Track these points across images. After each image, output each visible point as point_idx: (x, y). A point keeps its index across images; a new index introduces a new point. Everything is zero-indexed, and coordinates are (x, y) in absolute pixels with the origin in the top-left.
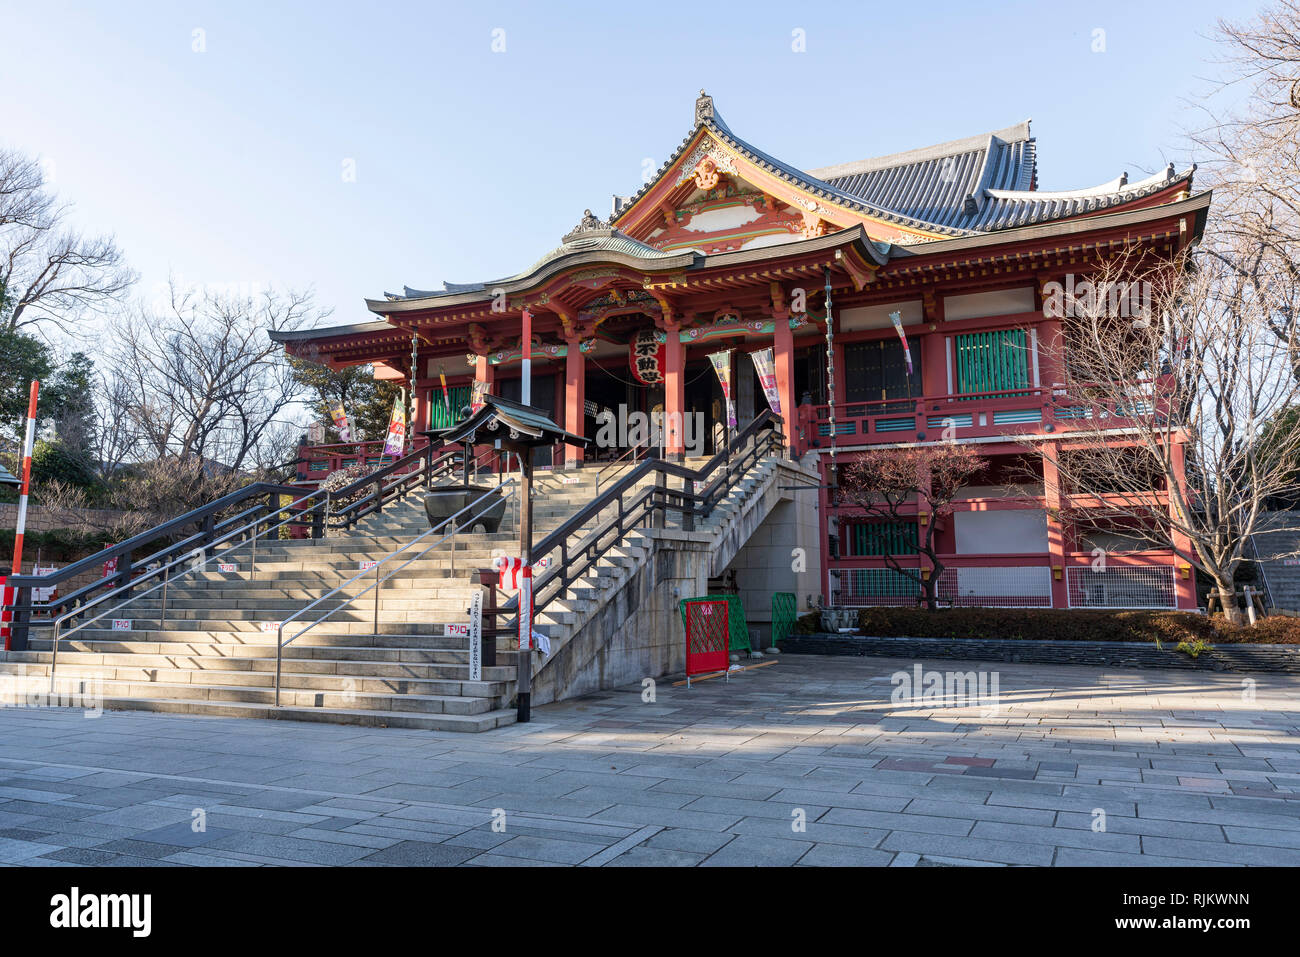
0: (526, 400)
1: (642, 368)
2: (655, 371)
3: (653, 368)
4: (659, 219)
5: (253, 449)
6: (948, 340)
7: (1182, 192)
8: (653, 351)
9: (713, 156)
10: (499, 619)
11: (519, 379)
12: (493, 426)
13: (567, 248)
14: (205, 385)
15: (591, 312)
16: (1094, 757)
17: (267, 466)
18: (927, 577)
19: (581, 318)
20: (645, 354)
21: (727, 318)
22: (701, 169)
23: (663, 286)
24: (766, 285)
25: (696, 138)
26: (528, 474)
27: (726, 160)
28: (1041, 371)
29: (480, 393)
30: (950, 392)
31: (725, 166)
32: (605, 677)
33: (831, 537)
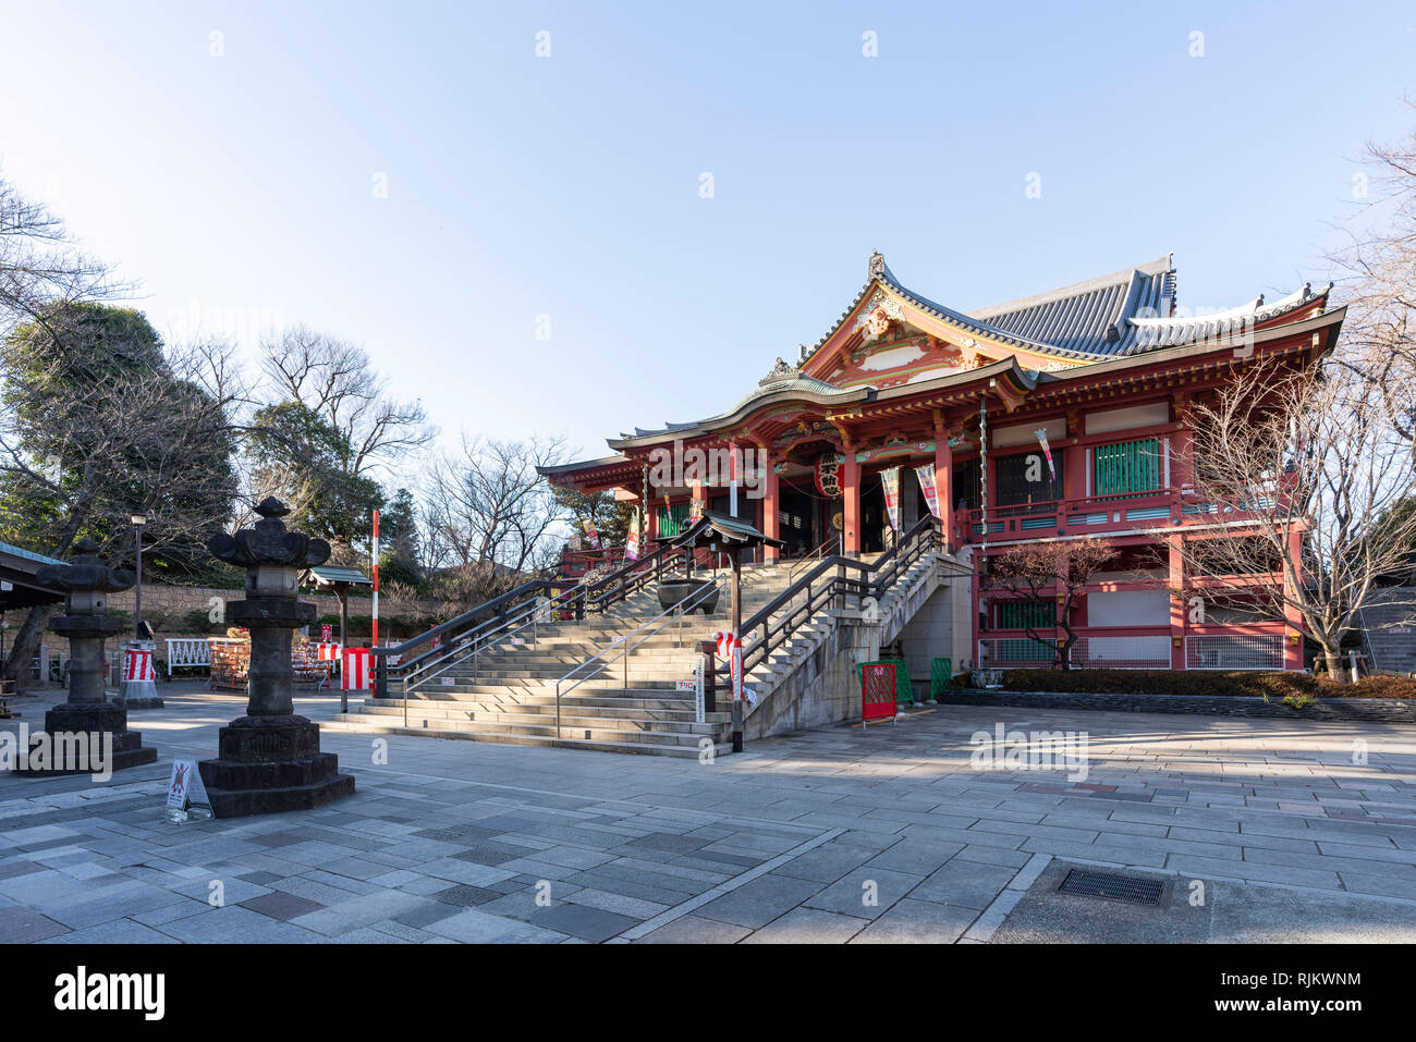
0: (734, 512)
1: (825, 484)
2: (836, 485)
3: (834, 483)
4: (838, 362)
5: (529, 556)
6: (1088, 451)
7: (1317, 309)
8: (834, 470)
9: (884, 305)
10: (717, 678)
11: (729, 496)
12: (709, 533)
13: (763, 390)
14: (492, 509)
15: (783, 440)
16: (1203, 786)
17: (540, 568)
18: (1062, 645)
19: (775, 446)
20: (828, 473)
21: (896, 441)
22: (874, 317)
23: (842, 417)
24: (929, 412)
25: (869, 291)
26: (737, 570)
27: (895, 307)
28: (1171, 474)
29: (697, 510)
30: (1088, 495)
31: (894, 314)
32: (799, 721)
33: (981, 614)
